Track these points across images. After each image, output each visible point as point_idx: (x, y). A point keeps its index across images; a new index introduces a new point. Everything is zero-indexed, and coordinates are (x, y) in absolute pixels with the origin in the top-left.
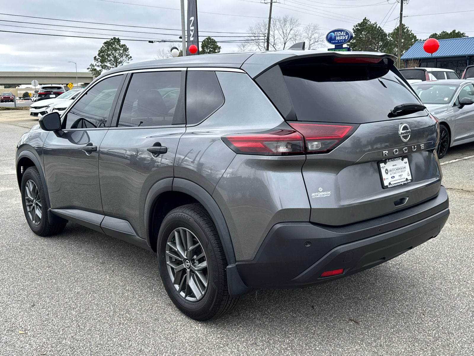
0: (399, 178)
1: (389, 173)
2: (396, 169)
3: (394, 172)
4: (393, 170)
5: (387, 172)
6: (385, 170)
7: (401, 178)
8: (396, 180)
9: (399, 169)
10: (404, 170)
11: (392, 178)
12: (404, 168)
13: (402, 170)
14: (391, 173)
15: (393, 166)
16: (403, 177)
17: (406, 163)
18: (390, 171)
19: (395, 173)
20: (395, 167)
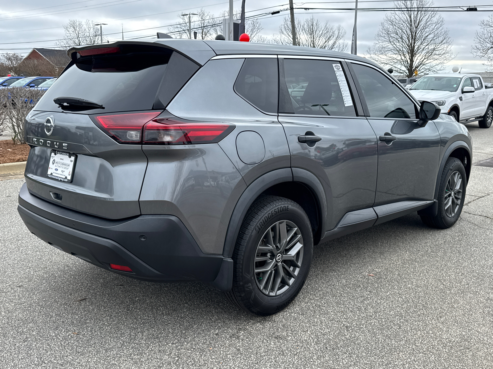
0: (61, 173)
1: (55, 164)
2: (62, 164)
3: (59, 165)
4: (60, 163)
5: (54, 162)
6: (53, 159)
7: (62, 174)
8: (58, 174)
9: (64, 164)
10: (67, 167)
11: (55, 169)
12: (68, 165)
13: (66, 167)
14: (57, 165)
15: (61, 159)
16: (64, 174)
17: (71, 161)
18: (56, 163)
19: (59, 167)
20: (61, 161)
